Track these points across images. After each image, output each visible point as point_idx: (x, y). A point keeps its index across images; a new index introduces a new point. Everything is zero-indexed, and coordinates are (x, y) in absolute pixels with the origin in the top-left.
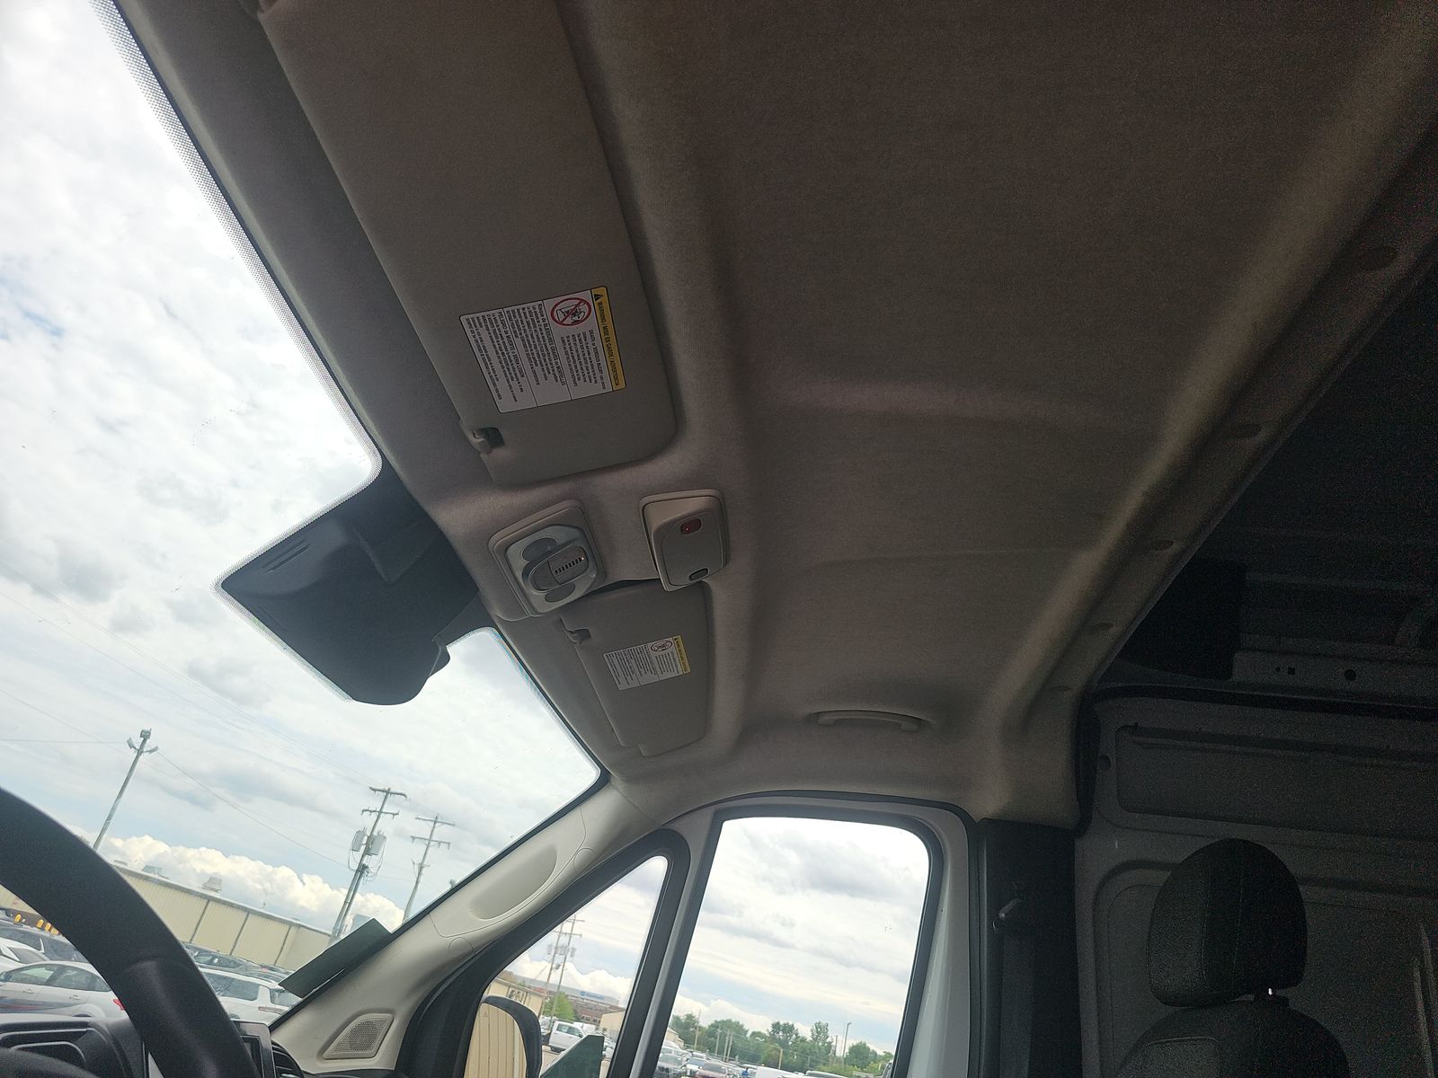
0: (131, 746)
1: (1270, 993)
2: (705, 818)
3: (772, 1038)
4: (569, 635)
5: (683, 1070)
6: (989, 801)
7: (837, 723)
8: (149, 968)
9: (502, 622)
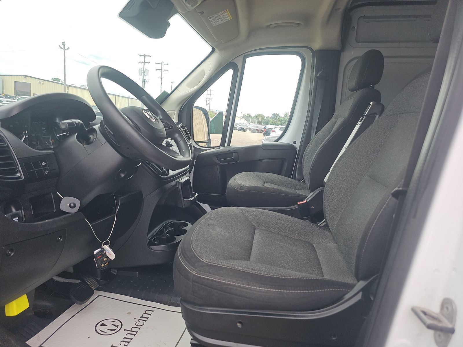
0: (61, 48)
1: (371, 86)
2: (241, 58)
3: (272, 118)
4: (198, 14)
5: (247, 128)
6: (317, 45)
7: (275, 27)
8: (144, 97)
9: (182, 13)
